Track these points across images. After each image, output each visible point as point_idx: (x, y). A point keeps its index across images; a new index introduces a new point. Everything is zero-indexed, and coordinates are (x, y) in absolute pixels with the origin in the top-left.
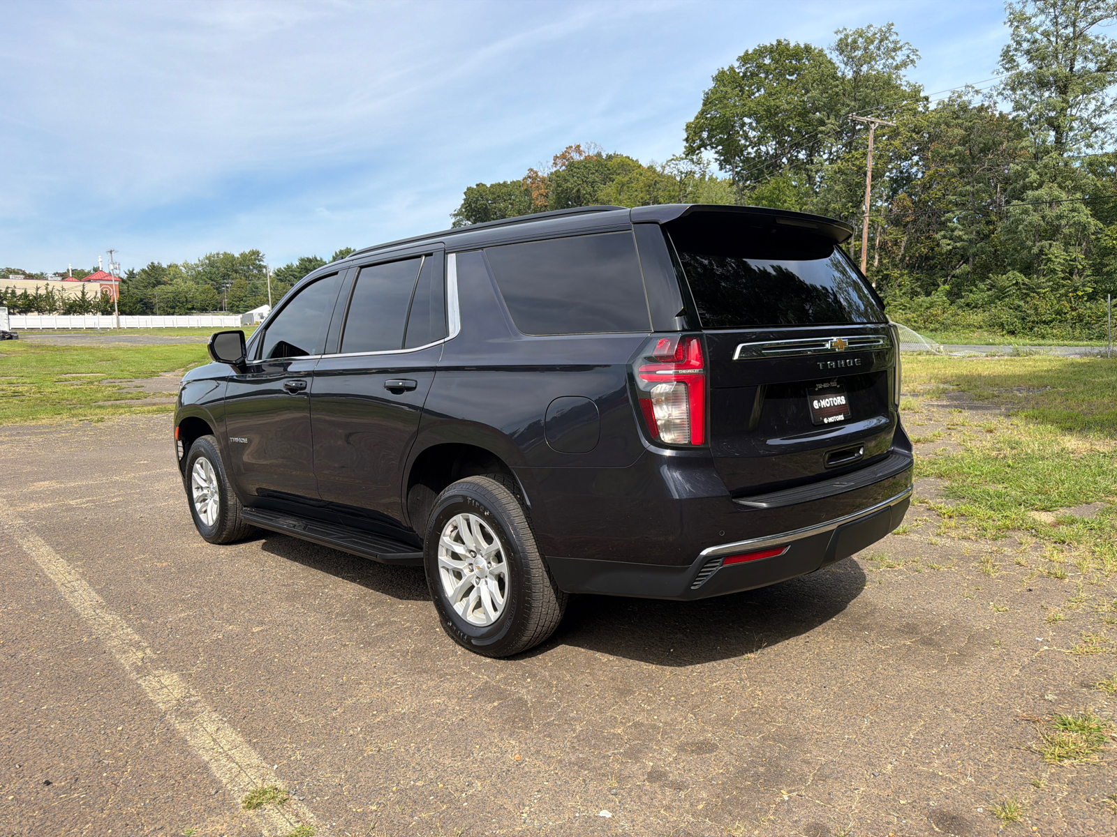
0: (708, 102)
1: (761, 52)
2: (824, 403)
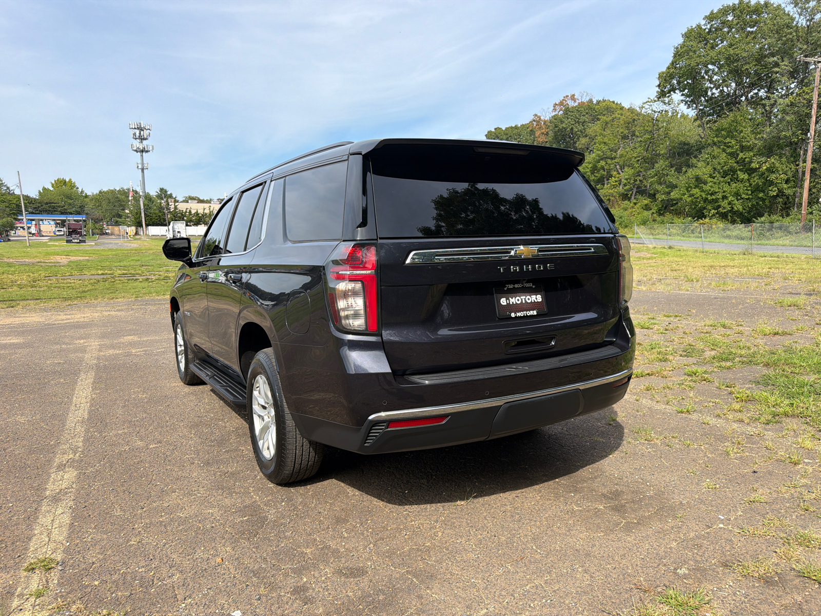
0: (678, 55)
1: (725, 11)
2: (513, 301)
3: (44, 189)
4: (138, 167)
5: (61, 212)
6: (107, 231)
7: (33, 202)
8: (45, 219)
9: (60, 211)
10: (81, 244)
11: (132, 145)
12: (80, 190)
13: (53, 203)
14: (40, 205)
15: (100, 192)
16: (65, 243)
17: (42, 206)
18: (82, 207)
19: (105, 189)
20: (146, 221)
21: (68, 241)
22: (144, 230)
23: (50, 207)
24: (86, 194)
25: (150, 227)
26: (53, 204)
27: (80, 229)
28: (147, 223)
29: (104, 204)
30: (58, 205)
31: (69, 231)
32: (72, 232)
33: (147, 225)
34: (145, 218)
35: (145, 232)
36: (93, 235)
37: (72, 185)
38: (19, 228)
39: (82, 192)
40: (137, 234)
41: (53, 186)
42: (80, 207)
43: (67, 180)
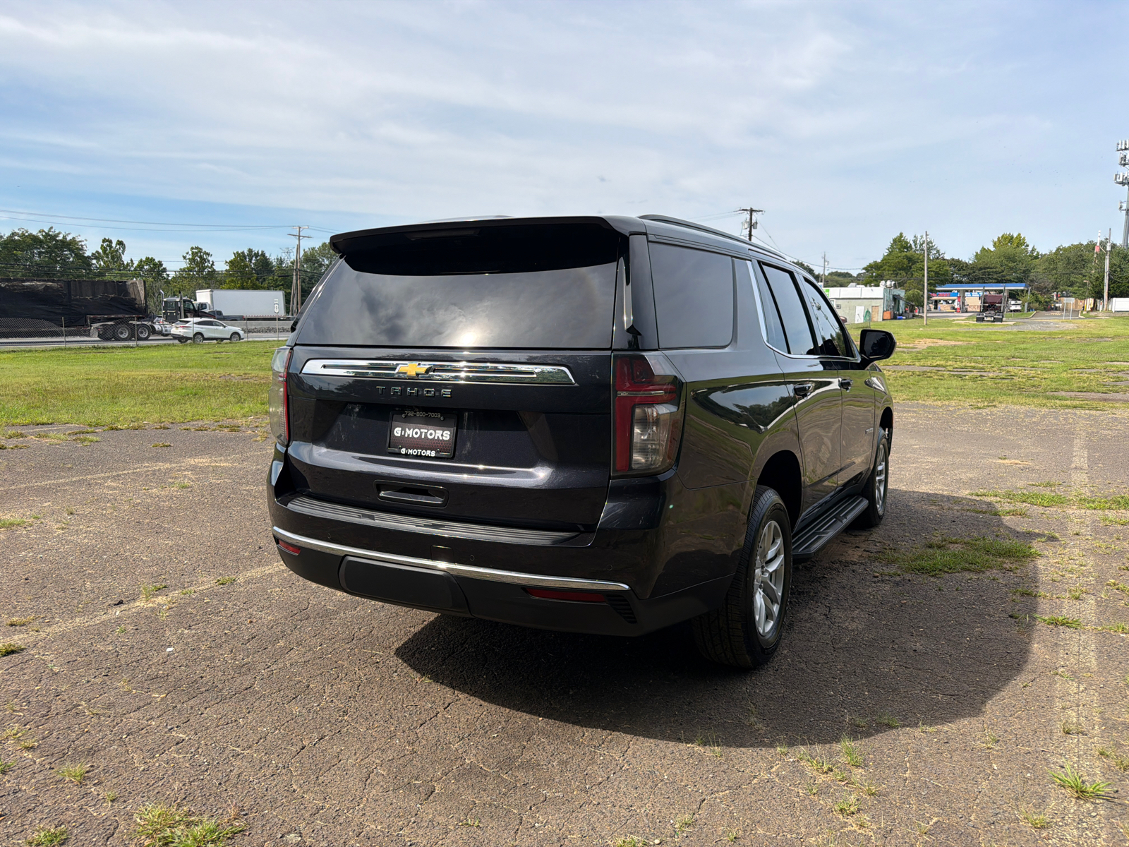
2: (410, 432)
3: (983, 249)
4: (1121, 207)
5: (997, 280)
6: (1057, 305)
7: (964, 268)
8: (975, 290)
9: (995, 279)
10: (995, 323)
11: (1116, 175)
12: (1030, 249)
13: (988, 268)
14: (972, 271)
15: (1059, 249)
16: (975, 322)
17: (974, 272)
18: (1027, 272)
19: (1066, 245)
20: (1109, 290)
21: (979, 320)
22: (1105, 303)
23: (984, 273)
24: (1038, 253)
25: (1114, 299)
26: (989, 270)
27: (998, 303)
28: (1111, 292)
29: (1060, 265)
30: (995, 270)
31: (984, 306)
32: (988, 306)
33: (1111, 296)
34: (1109, 285)
35: (1105, 306)
36: (1029, 310)
37: (1020, 242)
38: (942, 302)
39: (1033, 250)
40: (1095, 308)
41: (994, 246)
42: (1024, 272)
43: (1015, 236)
